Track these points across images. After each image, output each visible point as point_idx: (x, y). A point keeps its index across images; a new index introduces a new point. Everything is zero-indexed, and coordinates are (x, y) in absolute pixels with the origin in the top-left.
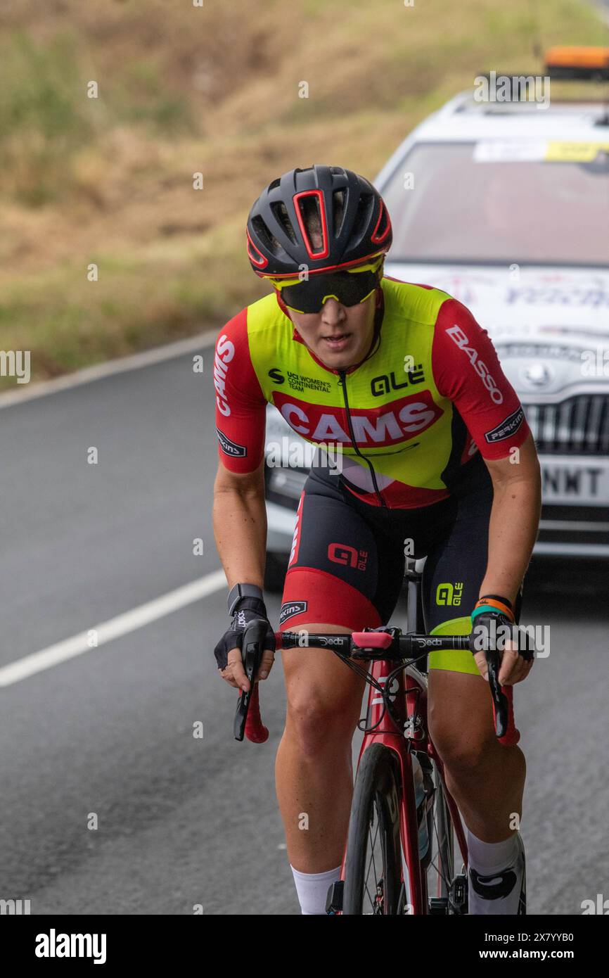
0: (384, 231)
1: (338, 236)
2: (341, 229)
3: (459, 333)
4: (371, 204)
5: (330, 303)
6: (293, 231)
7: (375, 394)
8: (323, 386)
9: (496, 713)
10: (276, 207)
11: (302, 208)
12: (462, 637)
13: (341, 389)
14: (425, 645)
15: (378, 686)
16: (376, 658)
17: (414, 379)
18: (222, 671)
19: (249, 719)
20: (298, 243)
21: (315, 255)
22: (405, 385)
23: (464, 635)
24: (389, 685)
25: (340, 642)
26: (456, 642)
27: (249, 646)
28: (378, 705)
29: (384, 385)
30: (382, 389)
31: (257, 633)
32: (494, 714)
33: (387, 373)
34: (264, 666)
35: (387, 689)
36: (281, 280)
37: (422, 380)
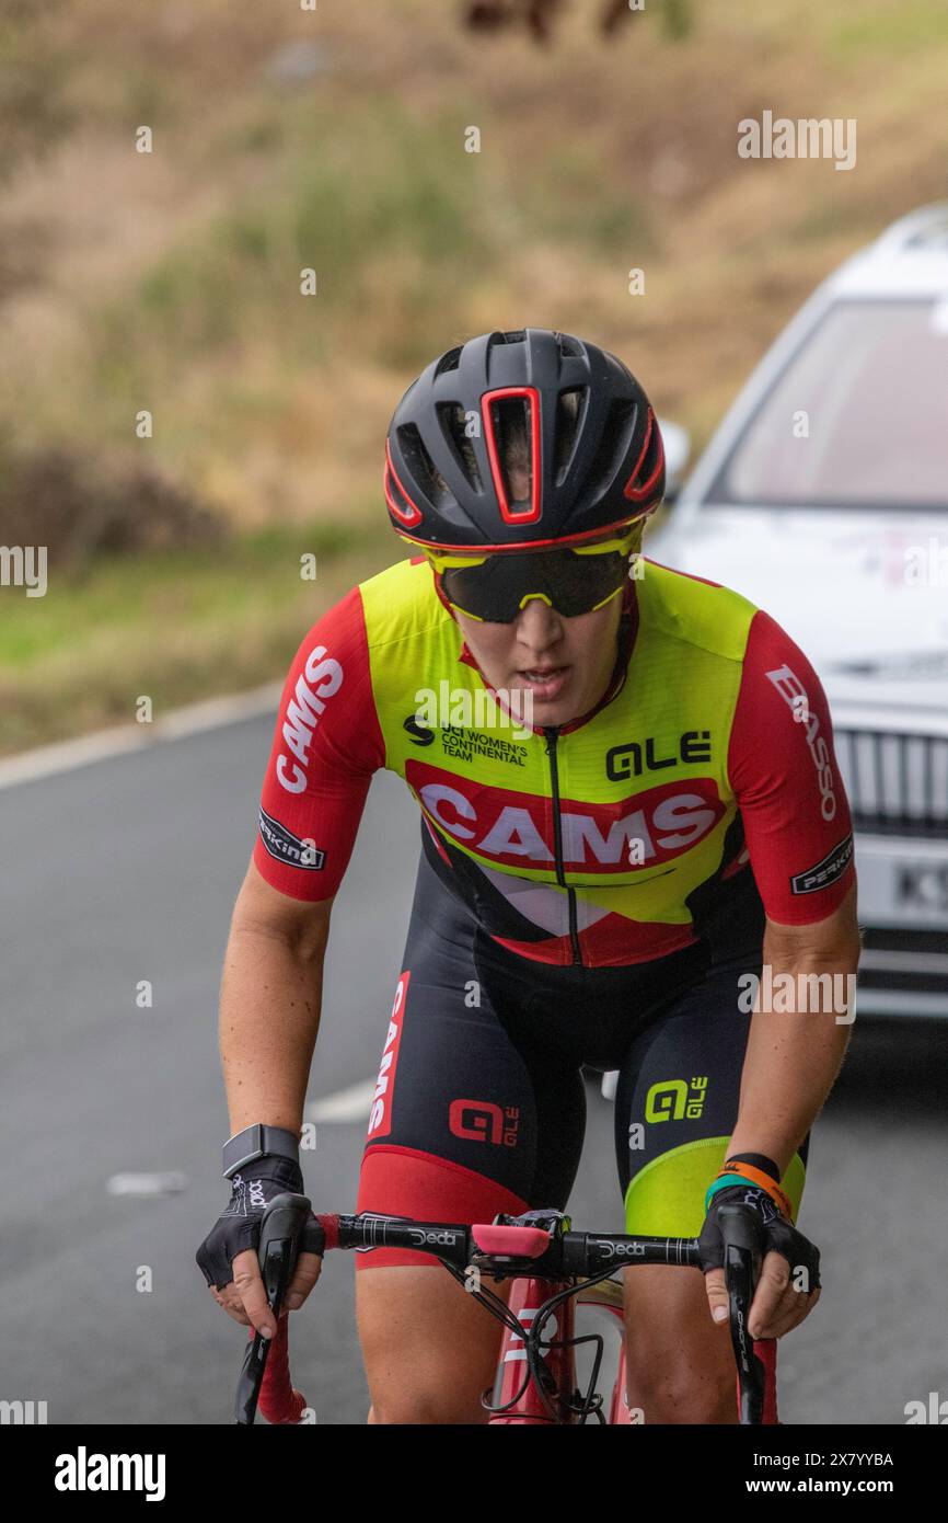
0: (650, 475)
1: (560, 483)
2: (568, 468)
3: (791, 680)
4: (631, 421)
5: (534, 606)
6: (475, 461)
7: (614, 776)
8: (511, 753)
9: (741, 1394)
10: (447, 410)
11: (497, 420)
12: (685, 1241)
13: (546, 760)
14: (612, 1254)
15: (518, 1327)
16: (516, 1274)
17: (691, 754)
18: (219, 1290)
19: (266, 1382)
20: (483, 488)
21: (514, 516)
22: (672, 762)
23: (688, 1236)
24: (538, 1325)
25: (450, 1240)
26: (672, 1252)
27: (273, 1244)
28: (518, 1363)
29: (632, 762)
30: (626, 769)
31: (287, 1221)
32: (739, 1395)
33: (640, 740)
34: (298, 1284)
35: (536, 1335)
36: (444, 554)
37: (706, 759)
